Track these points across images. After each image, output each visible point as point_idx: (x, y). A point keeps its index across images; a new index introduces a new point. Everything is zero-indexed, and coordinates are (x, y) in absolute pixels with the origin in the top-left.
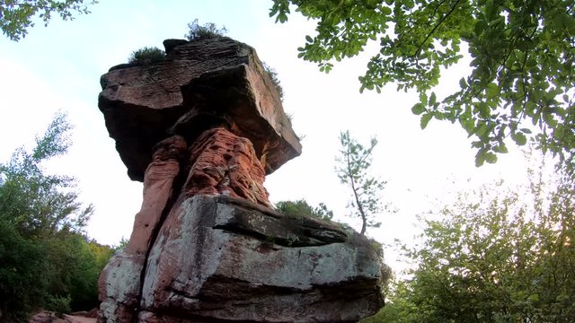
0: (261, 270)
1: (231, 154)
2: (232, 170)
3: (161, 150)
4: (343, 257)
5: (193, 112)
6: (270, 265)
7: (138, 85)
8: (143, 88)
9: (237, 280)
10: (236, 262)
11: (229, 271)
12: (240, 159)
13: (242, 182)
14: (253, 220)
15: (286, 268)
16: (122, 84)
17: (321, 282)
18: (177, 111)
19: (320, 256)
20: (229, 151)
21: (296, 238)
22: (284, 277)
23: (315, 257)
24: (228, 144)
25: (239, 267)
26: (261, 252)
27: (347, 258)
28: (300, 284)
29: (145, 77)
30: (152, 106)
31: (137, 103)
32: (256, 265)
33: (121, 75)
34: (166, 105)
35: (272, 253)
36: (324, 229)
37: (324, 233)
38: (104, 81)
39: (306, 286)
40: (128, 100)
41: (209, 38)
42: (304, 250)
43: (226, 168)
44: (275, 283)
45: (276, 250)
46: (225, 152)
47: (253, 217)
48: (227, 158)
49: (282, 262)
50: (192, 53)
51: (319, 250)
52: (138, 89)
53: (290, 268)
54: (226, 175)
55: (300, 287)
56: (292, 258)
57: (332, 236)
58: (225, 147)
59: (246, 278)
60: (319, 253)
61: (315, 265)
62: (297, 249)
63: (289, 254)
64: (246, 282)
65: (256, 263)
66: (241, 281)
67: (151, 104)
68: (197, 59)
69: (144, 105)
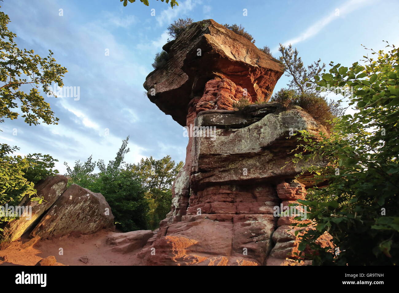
0: (227, 146)
1: (216, 92)
2: (218, 100)
3: (190, 108)
4: (273, 122)
5: (196, 79)
6: (232, 142)
7: (163, 80)
8: (167, 80)
9: (214, 155)
10: (210, 144)
11: (207, 150)
12: (222, 92)
13: (225, 104)
14: (214, 119)
15: (243, 141)
16: (156, 84)
17: (266, 144)
18: (189, 83)
19: (261, 127)
20: (215, 90)
21: (245, 121)
22: (243, 147)
23: (258, 128)
24: (214, 87)
25: (212, 147)
26: (224, 135)
27: (275, 122)
28: (253, 149)
29: (164, 73)
30: (176, 87)
31: (168, 89)
32: (223, 144)
33: (152, 80)
34: (182, 83)
35: (232, 135)
36: (259, 109)
37: (260, 112)
38: (146, 86)
39: (257, 149)
40: (163, 90)
41: (184, 30)
42: (251, 127)
43: (215, 100)
44: (237, 151)
45: (234, 132)
46: (212, 92)
47: (214, 117)
48: (215, 95)
49: (239, 138)
50: (180, 46)
51: (259, 123)
52: (165, 82)
53: (245, 141)
54: (215, 104)
55: (255, 151)
56: (245, 134)
57: (264, 112)
58: (212, 89)
59: (218, 152)
60: (260, 125)
61: (260, 134)
62: (247, 128)
63: (243, 132)
64: (219, 155)
65: (222, 142)
66: (216, 155)
67: (175, 87)
68: (184, 48)
69: (171, 89)
